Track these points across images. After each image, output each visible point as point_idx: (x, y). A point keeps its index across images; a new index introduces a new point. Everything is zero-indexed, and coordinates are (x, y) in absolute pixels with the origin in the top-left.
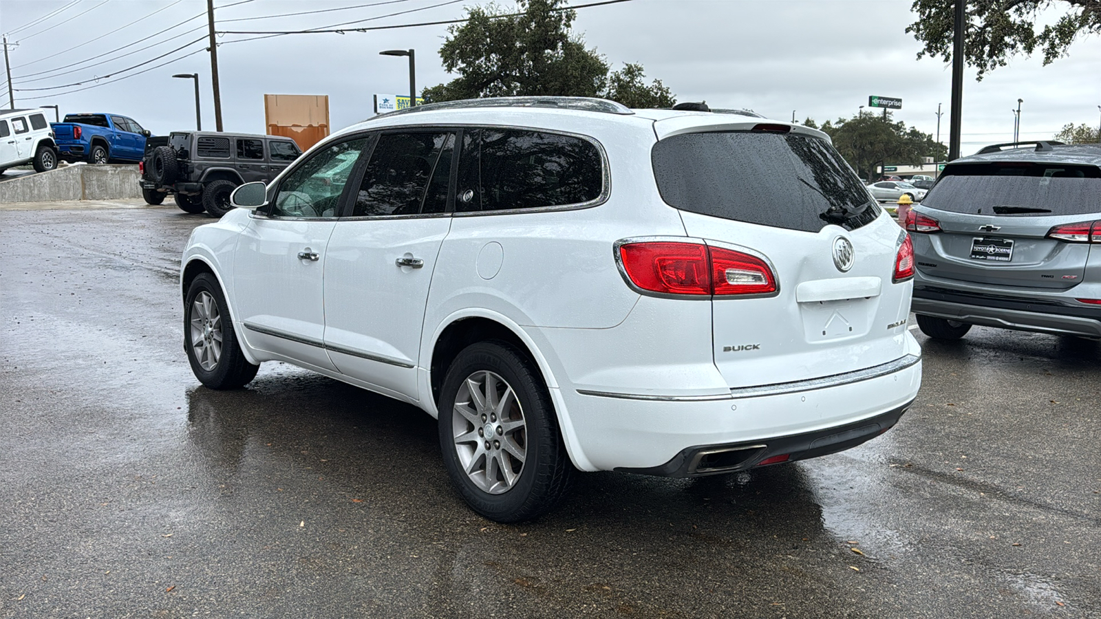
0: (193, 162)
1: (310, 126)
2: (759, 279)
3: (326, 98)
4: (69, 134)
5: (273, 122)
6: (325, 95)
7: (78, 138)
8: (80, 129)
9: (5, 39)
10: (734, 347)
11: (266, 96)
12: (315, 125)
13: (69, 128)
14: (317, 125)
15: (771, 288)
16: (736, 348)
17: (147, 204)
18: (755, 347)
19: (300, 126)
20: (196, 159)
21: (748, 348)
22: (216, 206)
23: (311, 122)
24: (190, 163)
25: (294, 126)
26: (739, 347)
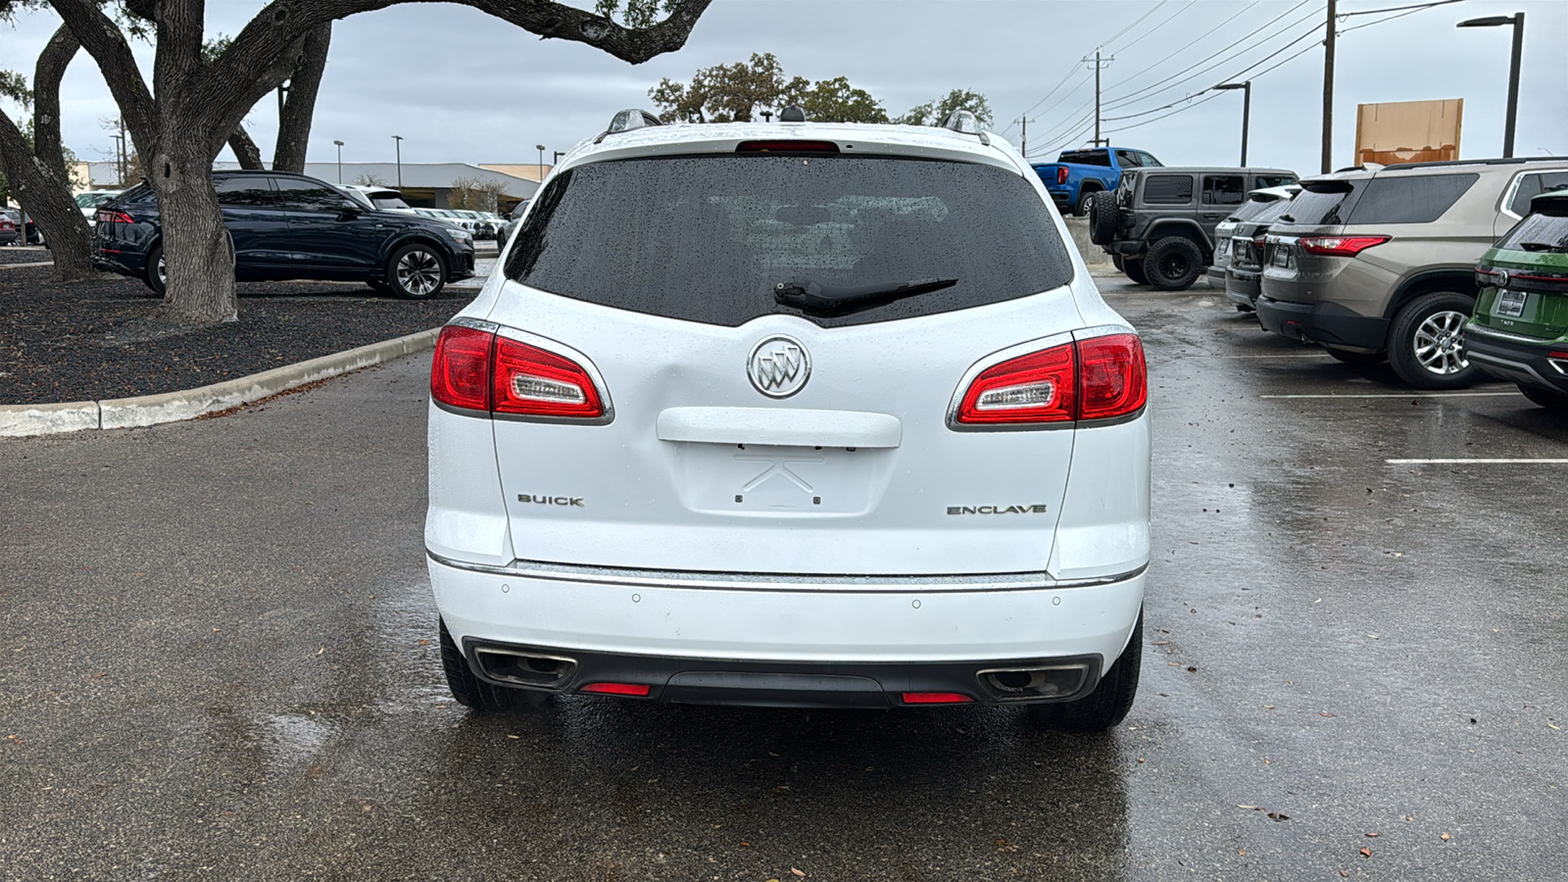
0: (1136, 211)
1: (1427, 149)
2: (568, 393)
3: (1460, 103)
4: (1052, 178)
5: (1367, 146)
6: (1458, 98)
7: (1063, 182)
8: (1066, 171)
9: (1098, 54)
10: (535, 498)
11: (1361, 107)
12: (1435, 147)
13: (1053, 170)
14: (1438, 148)
15: (594, 410)
16: (539, 499)
17: (1117, 270)
18: (573, 502)
19: (1411, 150)
20: (1141, 208)
21: (559, 501)
22: (1162, 276)
23: (1428, 140)
24: (1132, 212)
25: (1400, 150)
26: (544, 498)
